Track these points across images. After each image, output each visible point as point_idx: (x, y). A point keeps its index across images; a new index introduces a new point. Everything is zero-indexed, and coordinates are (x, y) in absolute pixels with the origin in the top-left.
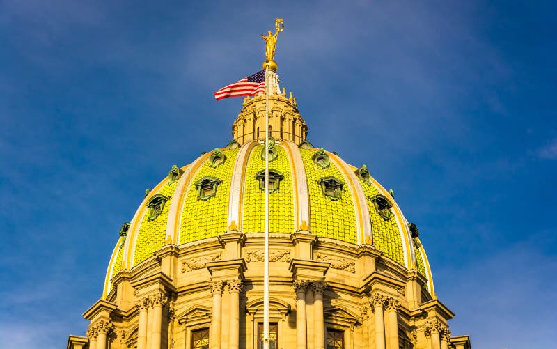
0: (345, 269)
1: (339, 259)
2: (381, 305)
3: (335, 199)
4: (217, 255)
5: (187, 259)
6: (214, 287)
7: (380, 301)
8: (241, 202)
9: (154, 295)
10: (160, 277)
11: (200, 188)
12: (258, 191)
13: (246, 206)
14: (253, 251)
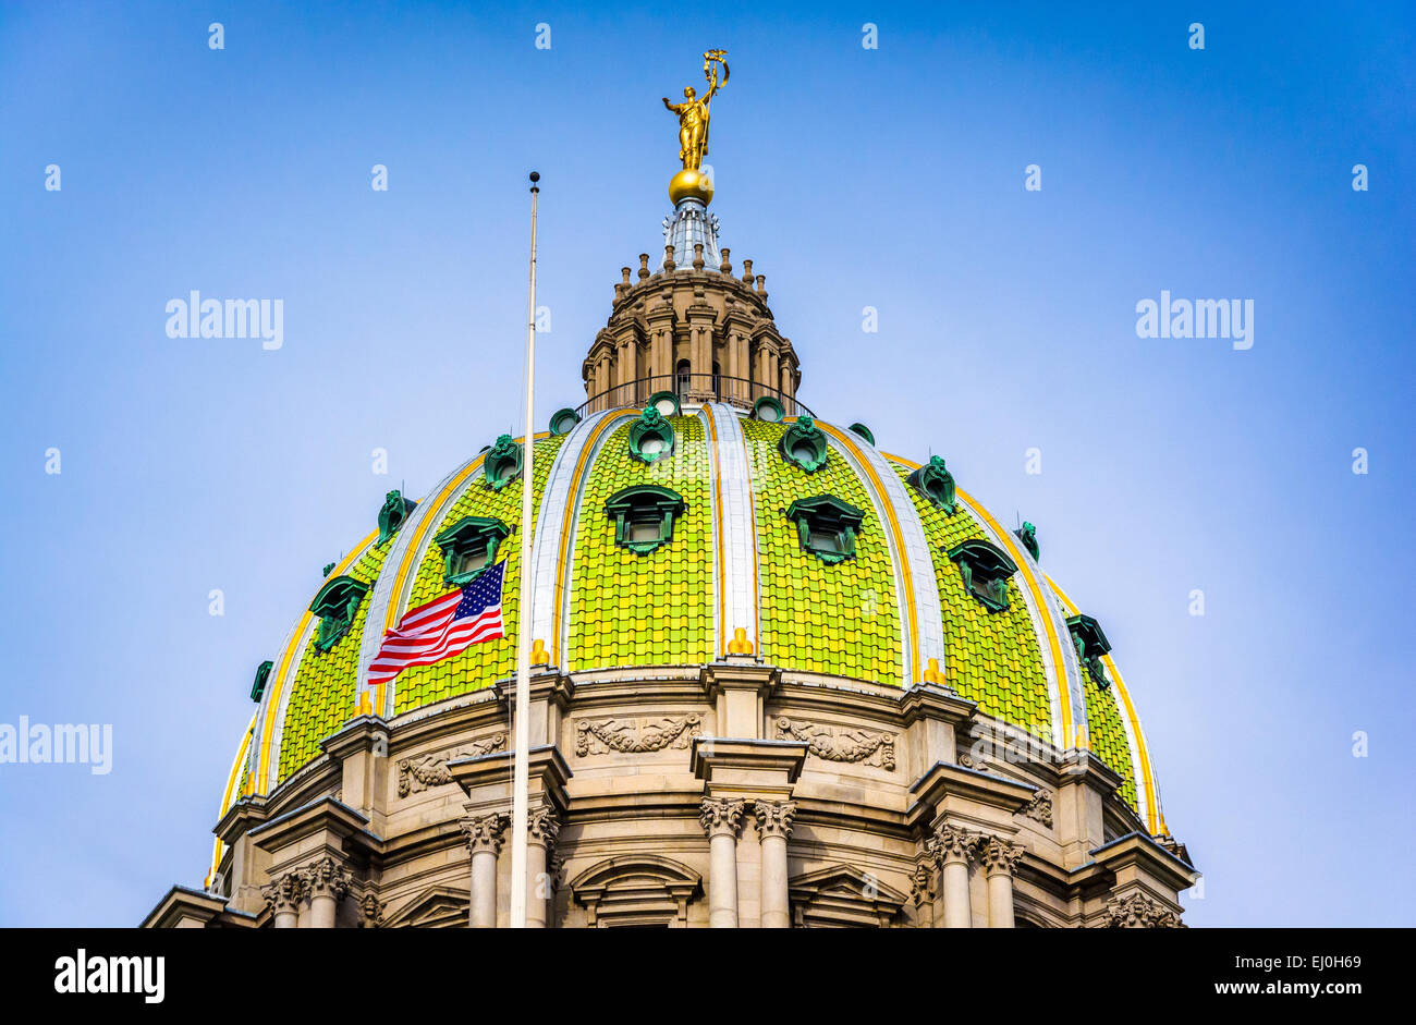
0: (867, 761)
1: (846, 730)
2: (962, 859)
3: (834, 559)
4: (494, 741)
5: (414, 758)
6: (474, 832)
7: (957, 848)
8: (560, 587)
9: (312, 866)
10: (327, 814)
11: (451, 552)
12: (611, 550)
13: (576, 596)
14: (595, 724)
